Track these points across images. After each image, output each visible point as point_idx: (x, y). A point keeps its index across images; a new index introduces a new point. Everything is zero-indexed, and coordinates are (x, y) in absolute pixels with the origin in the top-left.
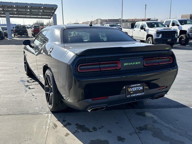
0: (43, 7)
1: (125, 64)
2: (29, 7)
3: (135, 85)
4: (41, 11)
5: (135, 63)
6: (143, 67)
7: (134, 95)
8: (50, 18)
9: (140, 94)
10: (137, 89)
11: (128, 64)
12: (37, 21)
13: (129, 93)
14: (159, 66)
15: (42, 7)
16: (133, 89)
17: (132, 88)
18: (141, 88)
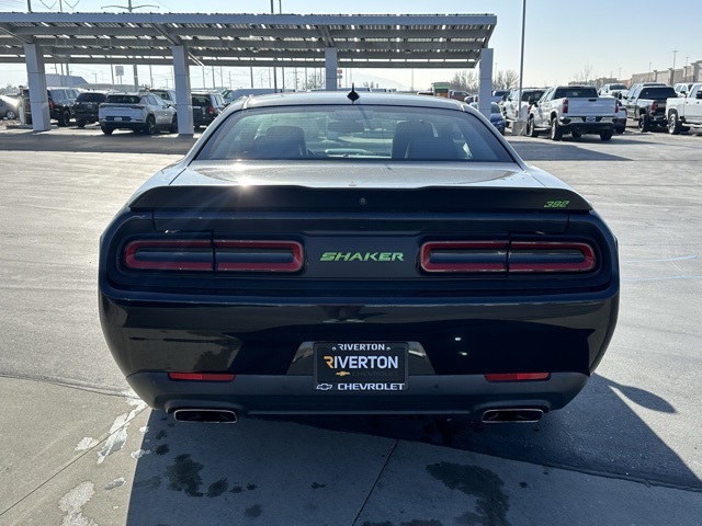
0: (447, 26)
1: (327, 257)
2: (398, 27)
3: (362, 347)
4: (441, 40)
5: (377, 257)
6: (416, 275)
7: (353, 387)
8: (472, 65)
9: (384, 387)
10: (369, 363)
11: (339, 255)
12: (457, 77)
13: (330, 375)
14: (510, 277)
15: (444, 27)
16: (351, 362)
17: (344, 354)
18: (392, 362)
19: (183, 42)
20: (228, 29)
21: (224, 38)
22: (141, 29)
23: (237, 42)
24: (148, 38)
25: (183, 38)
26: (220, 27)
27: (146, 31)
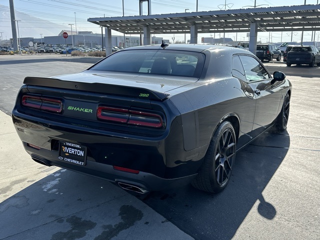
1: (70, 108)
3: (73, 145)
6: (96, 119)
7: (69, 160)
9: (78, 162)
11: (73, 108)
17: (68, 147)
19: (256, 21)
20: (277, 14)
21: (276, 18)
22: (237, 17)
23: (282, 19)
24: (241, 20)
25: (256, 19)
26: (273, 13)
27: (239, 17)
